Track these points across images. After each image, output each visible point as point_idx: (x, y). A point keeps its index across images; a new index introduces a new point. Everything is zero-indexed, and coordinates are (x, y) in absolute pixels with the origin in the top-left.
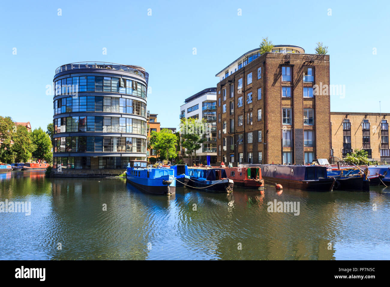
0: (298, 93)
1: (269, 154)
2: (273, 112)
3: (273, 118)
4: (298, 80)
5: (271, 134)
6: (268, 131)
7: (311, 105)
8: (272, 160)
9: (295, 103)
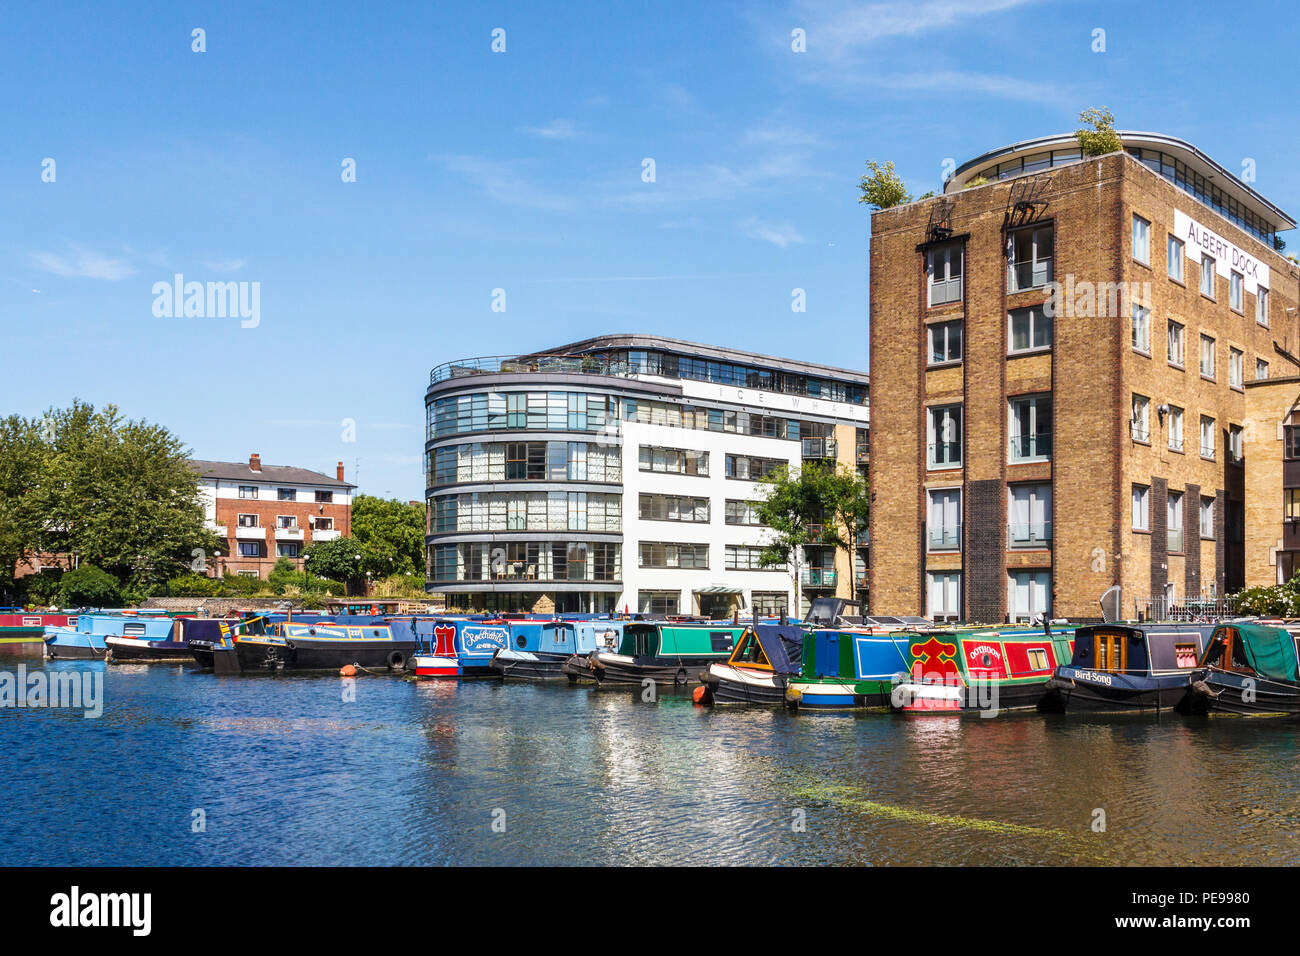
0: (983, 342)
1: (877, 581)
3: (891, 450)
4: (983, 292)
5: (885, 506)
6: (873, 500)
7: (1038, 380)
8: (886, 602)
9: (971, 380)
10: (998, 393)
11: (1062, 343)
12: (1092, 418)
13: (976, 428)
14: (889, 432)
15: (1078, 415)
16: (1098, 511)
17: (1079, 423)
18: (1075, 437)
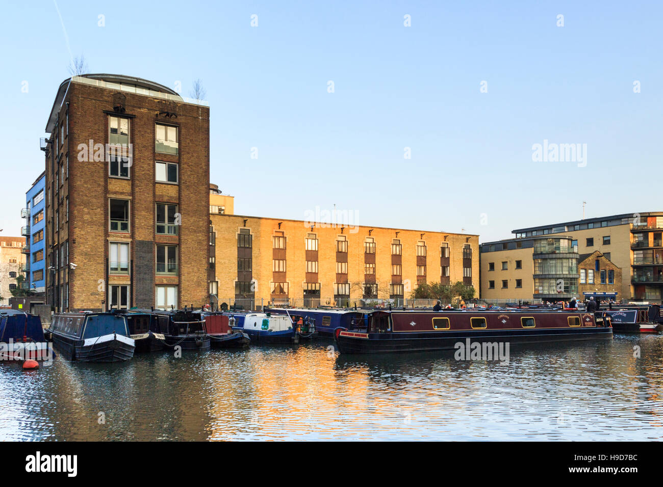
0: (143, 172)
1: (76, 289)
2: (86, 204)
3: (86, 217)
4: (143, 147)
5: (82, 248)
6: (74, 243)
7: (171, 197)
8: (83, 301)
9: (137, 189)
10: (151, 199)
11: (184, 183)
12: (198, 220)
13: (139, 214)
14: (85, 207)
15: (192, 217)
16: (201, 260)
17: (192, 221)
18: (190, 226)
